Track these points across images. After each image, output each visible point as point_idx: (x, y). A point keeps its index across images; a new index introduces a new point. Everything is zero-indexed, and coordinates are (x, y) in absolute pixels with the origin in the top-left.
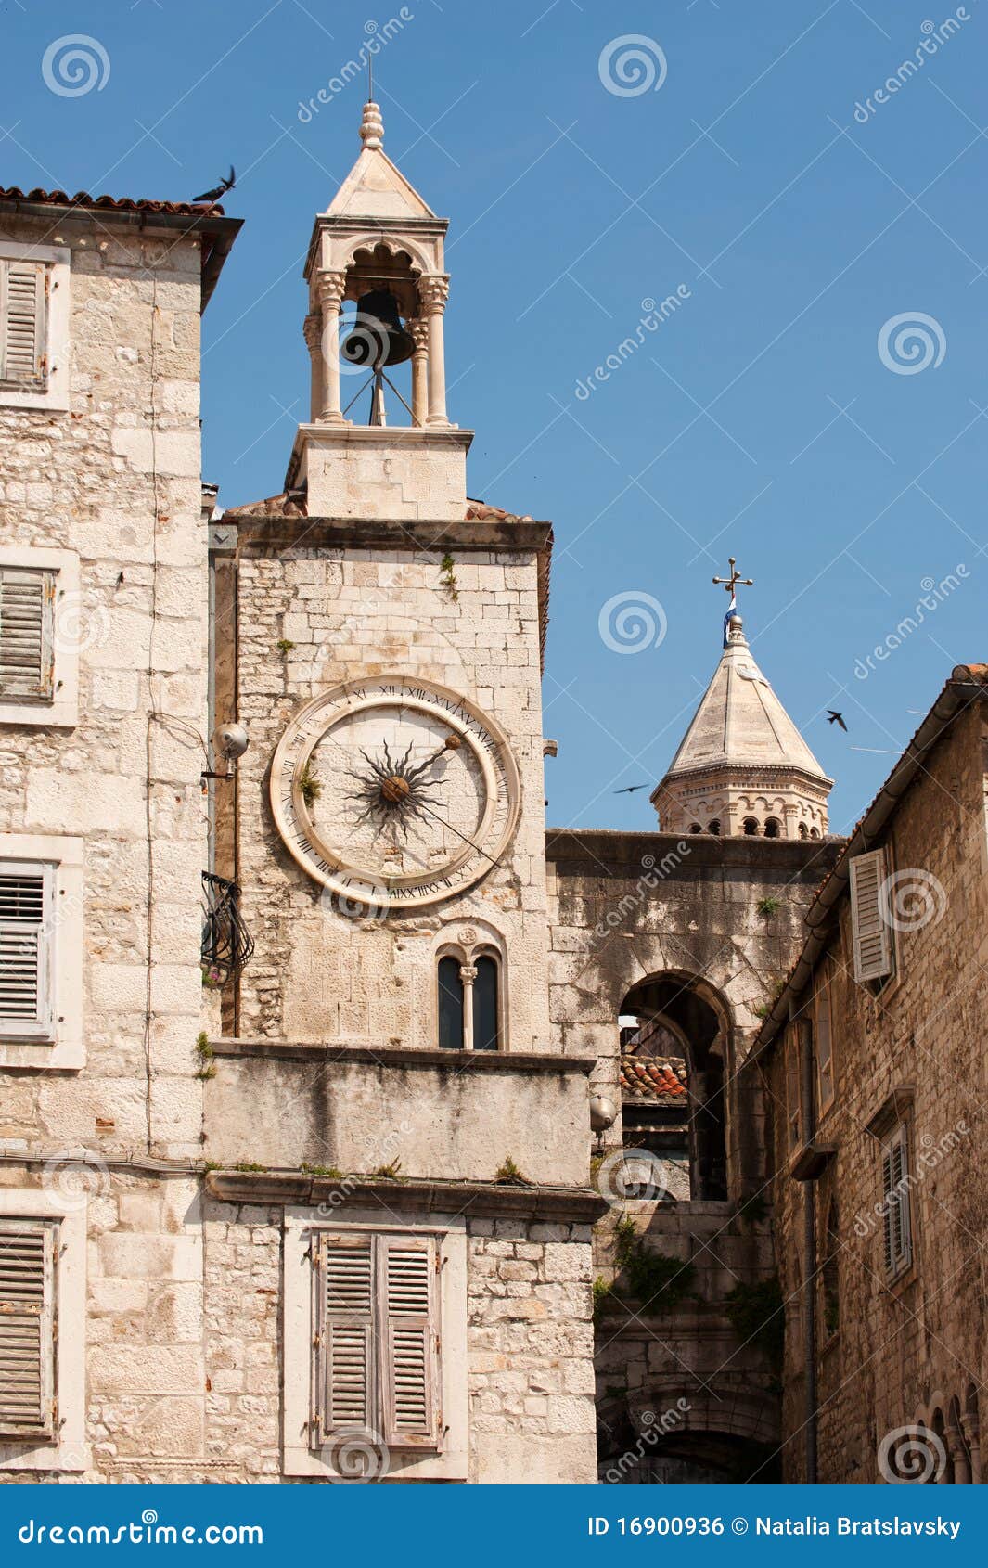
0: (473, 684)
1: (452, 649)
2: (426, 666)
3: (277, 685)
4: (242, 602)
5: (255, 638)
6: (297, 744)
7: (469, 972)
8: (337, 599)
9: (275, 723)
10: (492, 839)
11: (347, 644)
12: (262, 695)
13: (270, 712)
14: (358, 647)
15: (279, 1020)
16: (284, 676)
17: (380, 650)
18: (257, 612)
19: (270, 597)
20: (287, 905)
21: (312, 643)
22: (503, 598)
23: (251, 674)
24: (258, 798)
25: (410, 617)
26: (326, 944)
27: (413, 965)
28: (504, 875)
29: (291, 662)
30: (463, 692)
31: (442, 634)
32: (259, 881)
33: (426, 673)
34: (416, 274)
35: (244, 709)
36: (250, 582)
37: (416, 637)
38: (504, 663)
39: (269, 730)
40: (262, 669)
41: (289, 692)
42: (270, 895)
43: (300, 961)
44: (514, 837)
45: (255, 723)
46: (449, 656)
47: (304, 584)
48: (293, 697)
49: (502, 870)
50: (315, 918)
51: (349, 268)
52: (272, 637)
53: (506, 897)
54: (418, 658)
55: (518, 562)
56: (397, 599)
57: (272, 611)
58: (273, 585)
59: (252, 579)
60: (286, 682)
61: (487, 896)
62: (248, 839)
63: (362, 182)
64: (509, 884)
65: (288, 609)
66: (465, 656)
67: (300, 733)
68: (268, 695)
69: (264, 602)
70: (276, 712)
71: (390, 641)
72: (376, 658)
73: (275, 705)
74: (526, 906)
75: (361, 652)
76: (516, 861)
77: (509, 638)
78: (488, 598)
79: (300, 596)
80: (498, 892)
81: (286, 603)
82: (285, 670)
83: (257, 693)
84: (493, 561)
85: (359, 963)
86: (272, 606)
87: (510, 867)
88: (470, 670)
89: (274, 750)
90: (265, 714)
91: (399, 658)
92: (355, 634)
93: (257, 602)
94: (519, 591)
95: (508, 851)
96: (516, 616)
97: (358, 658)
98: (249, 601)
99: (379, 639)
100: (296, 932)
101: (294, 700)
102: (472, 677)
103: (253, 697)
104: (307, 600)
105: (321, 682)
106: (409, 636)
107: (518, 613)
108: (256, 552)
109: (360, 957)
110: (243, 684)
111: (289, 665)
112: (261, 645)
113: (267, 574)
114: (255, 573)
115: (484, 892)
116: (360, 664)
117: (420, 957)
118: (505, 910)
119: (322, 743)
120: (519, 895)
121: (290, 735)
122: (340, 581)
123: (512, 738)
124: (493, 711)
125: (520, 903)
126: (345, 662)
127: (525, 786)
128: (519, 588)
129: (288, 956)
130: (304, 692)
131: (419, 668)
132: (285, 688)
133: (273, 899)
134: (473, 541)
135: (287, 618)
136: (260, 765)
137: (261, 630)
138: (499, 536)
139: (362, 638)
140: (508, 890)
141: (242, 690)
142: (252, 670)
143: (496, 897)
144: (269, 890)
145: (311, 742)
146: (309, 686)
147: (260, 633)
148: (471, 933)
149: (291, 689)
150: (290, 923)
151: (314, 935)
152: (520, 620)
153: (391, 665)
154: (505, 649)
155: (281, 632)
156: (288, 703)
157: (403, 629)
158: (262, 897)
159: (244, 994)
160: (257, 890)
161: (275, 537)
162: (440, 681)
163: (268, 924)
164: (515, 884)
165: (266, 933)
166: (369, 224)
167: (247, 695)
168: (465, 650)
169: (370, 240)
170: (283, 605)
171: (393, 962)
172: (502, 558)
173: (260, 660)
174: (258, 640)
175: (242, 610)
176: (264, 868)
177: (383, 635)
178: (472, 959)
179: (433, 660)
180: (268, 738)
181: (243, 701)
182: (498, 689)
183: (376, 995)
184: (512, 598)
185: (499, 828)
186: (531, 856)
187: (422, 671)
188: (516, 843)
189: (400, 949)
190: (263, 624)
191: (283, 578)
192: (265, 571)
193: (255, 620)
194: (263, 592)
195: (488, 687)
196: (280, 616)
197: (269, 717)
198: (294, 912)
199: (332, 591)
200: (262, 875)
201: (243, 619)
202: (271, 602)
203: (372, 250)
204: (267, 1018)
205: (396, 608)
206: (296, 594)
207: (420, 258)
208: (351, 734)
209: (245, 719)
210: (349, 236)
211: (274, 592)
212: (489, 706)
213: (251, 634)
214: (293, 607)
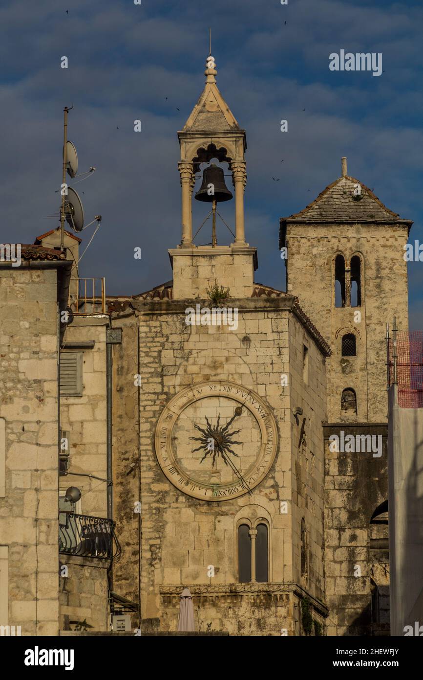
0: (255, 383)
1: (246, 365)
2: (232, 374)
3: (158, 389)
4: (141, 345)
5: (146, 365)
6: (168, 419)
7: (253, 532)
8: (187, 341)
9: (157, 408)
10: (265, 464)
11: (193, 365)
12: (151, 393)
13: (155, 402)
14: (198, 366)
15: (160, 560)
16: (162, 383)
17: (209, 367)
18: (148, 350)
19: (155, 342)
20: (163, 501)
21: (175, 365)
22: (271, 336)
23: (146, 383)
24: (150, 448)
25: (224, 349)
26: (182, 521)
27: (225, 530)
28: (271, 482)
29: (165, 375)
30: (251, 387)
31: (240, 357)
32: (150, 489)
33: (233, 378)
34: (229, 160)
35: (143, 401)
36: (145, 334)
37: (227, 359)
38: (271, 371)
39: (154, 412)
40: (151, 380)
41: (164, 391)
42: (155, 496)
43: (169, 530)
44: (275, 462)
45: (148, 408)
46: (244, 369)
47: (172, 334)
48: (166, 393)
49: (269, 480)
50: (177, 508)
51: (195, 160)
52: (156, 363)
53: (271, 493)
54: (228, 370)
55: (279, 317)
56: (218, 340)
57: (156, 349)
58: (156, 335)
59: (146, 332)
60: (163, 386)
61: (262, 493)
62: (145, 468)
63: (204, 106)
64: (272, 487)
65: (163, 348)
66: (251, 369)
67: (170, 412)
68: (154, 393)
69: (151, 345)
70: (158, 402)
71: (215, 362)
72: (207, 371)
73: (158, 398)
74: (281, 498)
75: (200, 369)
76: (276, 475)
77: (274, 358)
78: (263, 337)
79: (169, 341)
80: (267, 491)
81: (163, 345)
82: (162, 379)
83: (149, 393)
84: (266, 317)
85: (199, 530)
86: (156, 346)
87: (273, 478)
88: (254, 375)
89: (157, 422)
90: (153, 403)
91: (219, 371)
92: (197, 359)
93: (149, 345)
94: (279, 332)
95: (272, 469)
96: (277, 346)
97: (198, 372)
98: (144, 344)
99: (209, 361)
100: (168, 516)
101: (167, 395)
102: (255, 379)
103: (147, 395)
104: (173, 342)
105: (180, 385)
106: (223, 359)
107: (278, 344)
108: (147, 318)
109: (199, 527)
110: (142, 388)
111: (164, 377)
112: (151, 367)
113: (153, 330)
114: (147, 329)
115: (261, 491)
116: (200, 375)
117: (228, 526)
118: (271, 500)
119: (180, 417)
120: (277, 492)
121: (165, 414)
122: (189, 332)
123: (275, 410)
124: (266, 396)
125: (278, 496)
126: (192, 374)
127: (282, 435)
128: (279, 330)
129: (163, 527)
130: (172, 391)
131: (229, 376)
132: (163, 390)
133: (157, 498)
134: (256, 307)
135: (164, 353)
136: (150, 430)
137: (152, 360)
138: (268, 304)
139: (201, 361)
140: (272, 490)
141: (141, 391)
142: (146, 381)
143: (266, 494)
144: (155, 494)
145: (175, 417)
146: (174, 388)
147: (149, 361)
148: (254, 513)
149: (166, 390)
150: (165, 510)
151: (177, 516)
152: (280, 348)
153: (215, 375)
154: (272, 364)
155: (160, 360)
156: (164, 397)
157: (221, 356)
158: (151, 498)
159: (143, 547)
160: (149, 494)
161: (157, 310)
162: (239, 382)
163: (154, 511)
164: (275, 487)
165: (154, 516)
166: (205, 134)
167: (144, 394)
168: (252, 365)
169: (205, 143)
170: (161, 346)
171: (215, 529)
172: (272, 315)
173: (150, 375)
174: (149, 365)
175: (141, 349)
176: (153, 483)
177: (211, 359)
178: (255, 526)
179: (236, 371)
180: (154, 416)
181: (142, 397)
182: (268, 386)
183: (207, 547)
184: (275, 336)
185: (269, 458)
186: (283, 472)
187: (230, 377)
188: (277, 465)
189: (219, 522)
190: (151, 356)
191: (161, 331)
192: (152, 328)
193: (147, 354)
194: (151, 339)
195: (263, 384)
196: (160, 352)
197: (154, 405)
198: (166, 506)
199: (186, 336)
200: (152, 486)
201: (142, 354)
202: (154, 344)
203: (206, 149)
204: (155, 559)
205: (218, 345)
206: (167, 340)
207: (231, 151)
208: (195, 412)
209: (143, 406)
210: (194, 142)
211: (156, 340)
212: (264, 394)
213: (145, 362)
214: (166, 347)
